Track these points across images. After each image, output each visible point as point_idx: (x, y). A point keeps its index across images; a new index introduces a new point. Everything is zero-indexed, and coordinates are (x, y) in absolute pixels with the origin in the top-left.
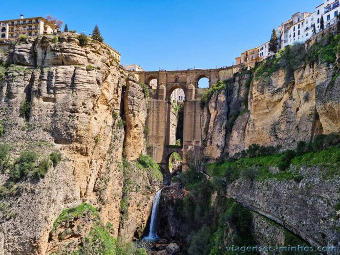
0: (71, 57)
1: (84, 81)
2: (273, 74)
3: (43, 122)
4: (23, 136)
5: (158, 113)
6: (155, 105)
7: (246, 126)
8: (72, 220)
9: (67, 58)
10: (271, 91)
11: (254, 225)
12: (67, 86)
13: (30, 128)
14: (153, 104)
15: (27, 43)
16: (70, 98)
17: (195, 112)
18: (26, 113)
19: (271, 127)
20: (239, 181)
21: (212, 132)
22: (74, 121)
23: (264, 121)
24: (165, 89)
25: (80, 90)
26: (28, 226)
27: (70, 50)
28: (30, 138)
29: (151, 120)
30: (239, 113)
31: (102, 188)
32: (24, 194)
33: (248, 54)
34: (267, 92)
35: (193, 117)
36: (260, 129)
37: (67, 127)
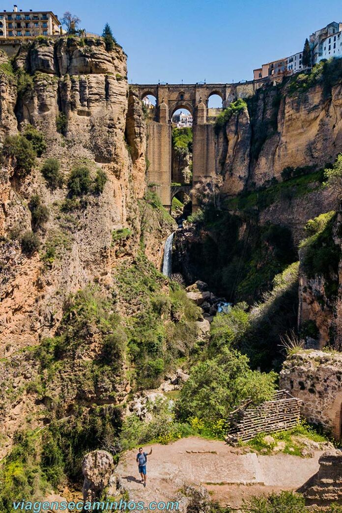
0: (101, 64)
1: (117, 92)
2: (310, 90)
3: (81, 138)
4: (65, 153)
5: (159, 140)
6: (155, 130)
7: (275, 151)
8: (125, 239)
9: (96, 65)
10: (307, 109)
11: (293, 239)
12: (101, 97)
13: (70, 144)
14: (153, 129)
15: (48, 46)
16: (106, 112)
17: (208, 139)
18: (62, 129)
19: (307, 147)
20: (274, 204)
21: (233, 162)
22: (113, 137)
23: (299, 142)
24: (167, 109)
25: (114, 102)
26: (98, 237)
27: (100, 56)
28: (73, 155)
29: (152, 150)
30: (266, 137)
31: (134, 217)
32: (89, 207)
33: (274, 67)
34: (303, 109)
35: (205, 146)
36: (294, 152)
37: (107, 143)
